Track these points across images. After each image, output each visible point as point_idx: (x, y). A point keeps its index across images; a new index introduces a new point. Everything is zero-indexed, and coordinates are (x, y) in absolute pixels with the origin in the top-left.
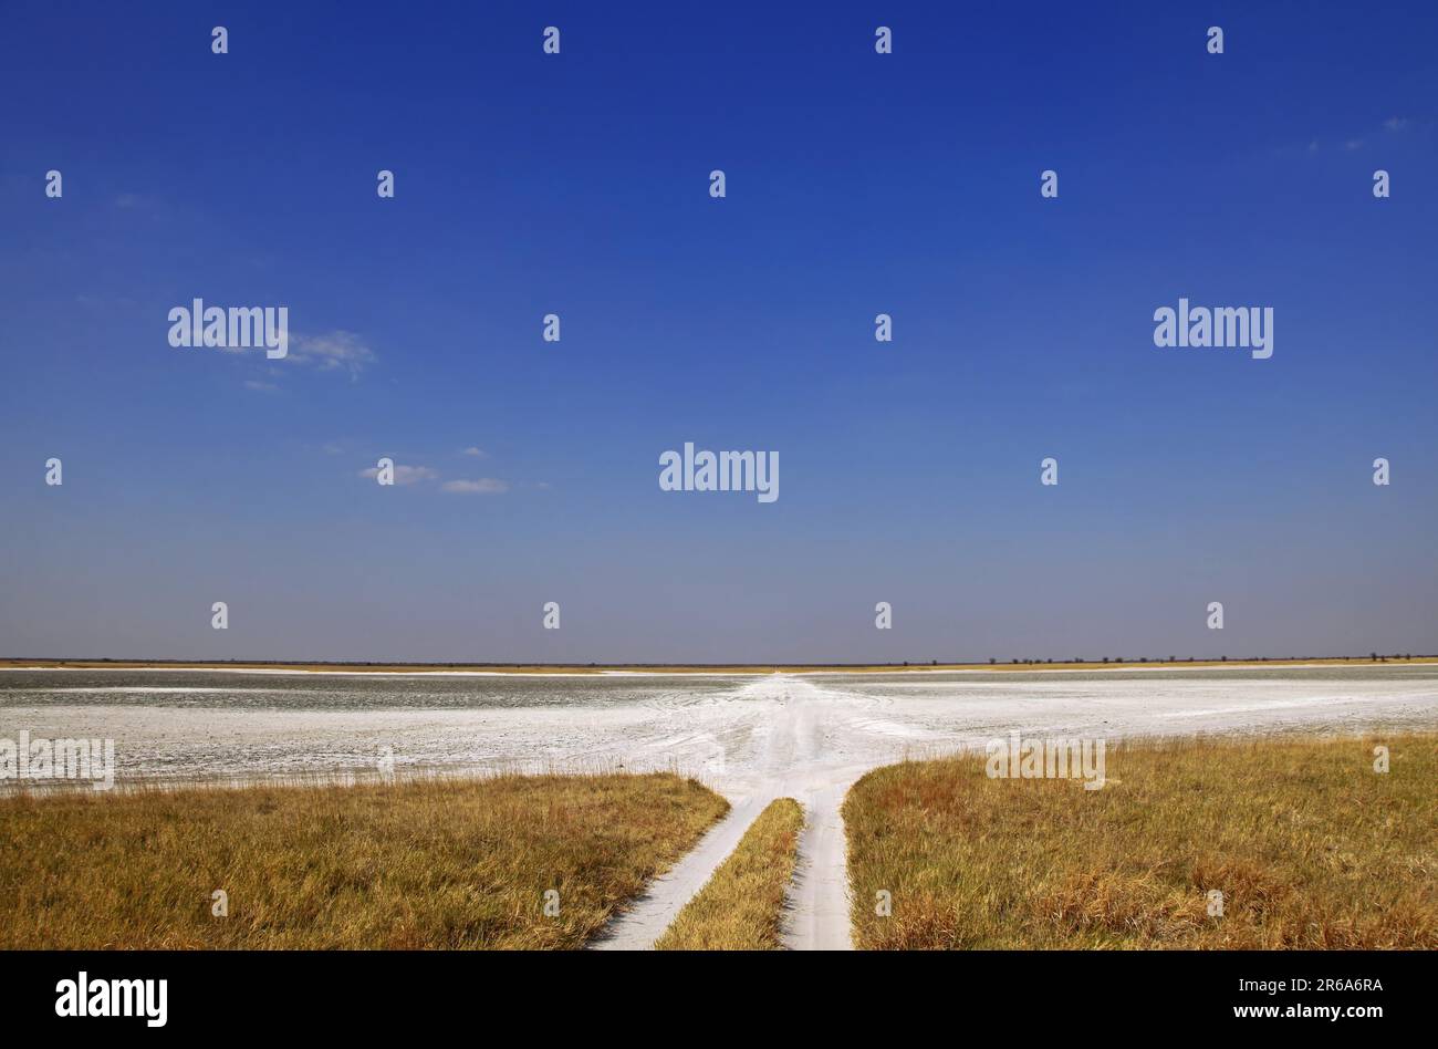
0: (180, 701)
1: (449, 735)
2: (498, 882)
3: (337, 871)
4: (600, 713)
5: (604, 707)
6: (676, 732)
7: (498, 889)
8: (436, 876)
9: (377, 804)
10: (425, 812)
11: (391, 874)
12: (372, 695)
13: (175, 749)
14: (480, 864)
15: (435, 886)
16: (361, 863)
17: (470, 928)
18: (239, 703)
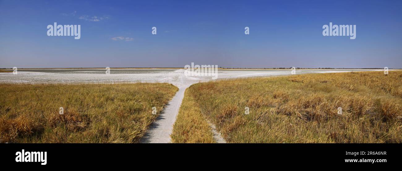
0: (90, 73)
1: (129, 77)
2: (140, 100)
3: (108, 97)
4: (152, 74)
5: (153, 73)
6: (165, 77)
7: (140, 102)
8: (127, 99)
9: (117, 86)
10: (125, 88)
11: (118, 98)
12: (117, 72)
13: (89, 79)
14: (136, 97)
15: (127, 100)
16: (113, 96)
17: (135, 110)
18: (98, 73)
